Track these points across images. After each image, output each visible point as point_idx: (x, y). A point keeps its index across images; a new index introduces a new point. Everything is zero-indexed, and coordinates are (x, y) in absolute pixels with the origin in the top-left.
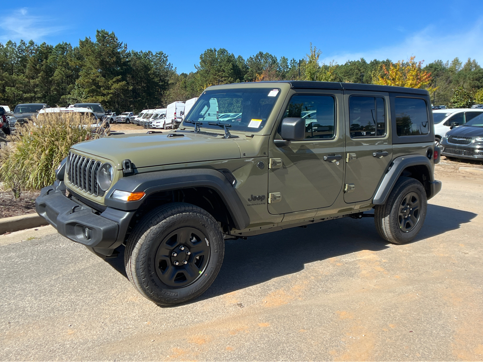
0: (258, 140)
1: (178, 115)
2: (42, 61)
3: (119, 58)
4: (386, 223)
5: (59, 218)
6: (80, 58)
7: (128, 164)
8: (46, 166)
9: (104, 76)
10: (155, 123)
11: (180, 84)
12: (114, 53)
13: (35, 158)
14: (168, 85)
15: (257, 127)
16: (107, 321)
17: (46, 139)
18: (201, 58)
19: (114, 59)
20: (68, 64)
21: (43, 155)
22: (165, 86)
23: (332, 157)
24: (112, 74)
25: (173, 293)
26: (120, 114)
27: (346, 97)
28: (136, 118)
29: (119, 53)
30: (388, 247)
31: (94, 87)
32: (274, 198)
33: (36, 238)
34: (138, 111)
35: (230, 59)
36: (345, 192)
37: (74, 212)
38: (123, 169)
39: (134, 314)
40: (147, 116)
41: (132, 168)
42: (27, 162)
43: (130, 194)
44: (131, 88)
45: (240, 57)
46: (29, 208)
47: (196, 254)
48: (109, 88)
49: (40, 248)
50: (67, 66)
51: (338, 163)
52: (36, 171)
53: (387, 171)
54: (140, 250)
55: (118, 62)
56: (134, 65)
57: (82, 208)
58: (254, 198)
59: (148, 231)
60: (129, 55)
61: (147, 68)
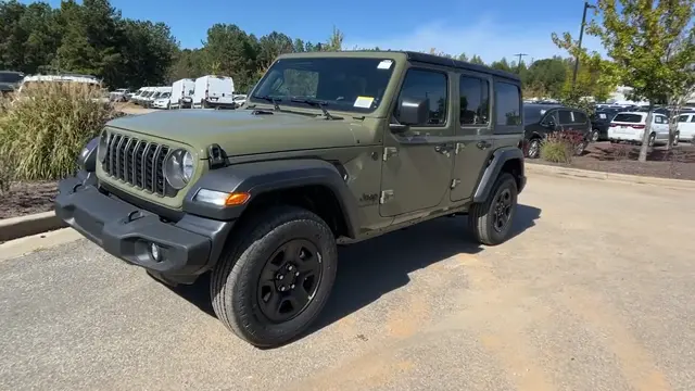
0: (372, 123)
1: (186, 94)
2: (11, 22)
3: (111, 26)
4: (483, 223)
5: (106, 229)
6: (62, 22)
7: (216, 150)
8: (44, 149)
9: (93, 46)
10: (157, 102)
11: (184, 61)
12: (104, 20)
13: (28, 138)
14: (170, 60)
15: (369, 106)
16: (192, 379)
17: (43, 114)
18: (209, 33)
19: (106, 27)
20: (46, 28)
21: (39, 134)
22: (167, 61)
23: (444, 146)
24: (103, 43)
25: (278, 330)
26: (114, 90)
27: (458, 76)
28: (134, 96)
29: (111, 20)
30: (482, 249)
31: (80, 58)
32: (387, 196)
33: (46, 249)
34: (135, 88)
35: (241, 36)
36: (452, 188)
37: (130, 220)
38: (209, 158)
39: (228, 364)
40: (146, 94)
41: (222, 157)
42: (16, 143)
43: (226, 196)
44: (126, 61)
45: (252, 35)
46: (27, 207)
47: (305, 273)
48: (100, 61)
49: (56, 263)
50: (45, 31)
51: (448, 155)
52: (31, 156)
53: (488, 165)
54: (239, 276)
55: (110, 30)
56: (131, 35)
57: (141, 215)
58: (366, 197)
59: (251, 248)
60: (123, 22)
61: (145, 40)
